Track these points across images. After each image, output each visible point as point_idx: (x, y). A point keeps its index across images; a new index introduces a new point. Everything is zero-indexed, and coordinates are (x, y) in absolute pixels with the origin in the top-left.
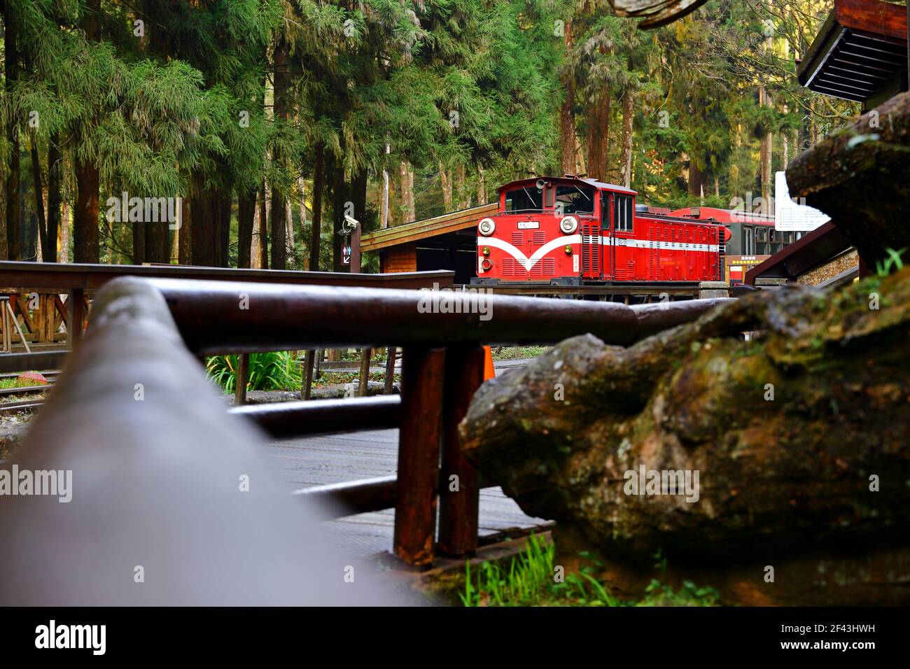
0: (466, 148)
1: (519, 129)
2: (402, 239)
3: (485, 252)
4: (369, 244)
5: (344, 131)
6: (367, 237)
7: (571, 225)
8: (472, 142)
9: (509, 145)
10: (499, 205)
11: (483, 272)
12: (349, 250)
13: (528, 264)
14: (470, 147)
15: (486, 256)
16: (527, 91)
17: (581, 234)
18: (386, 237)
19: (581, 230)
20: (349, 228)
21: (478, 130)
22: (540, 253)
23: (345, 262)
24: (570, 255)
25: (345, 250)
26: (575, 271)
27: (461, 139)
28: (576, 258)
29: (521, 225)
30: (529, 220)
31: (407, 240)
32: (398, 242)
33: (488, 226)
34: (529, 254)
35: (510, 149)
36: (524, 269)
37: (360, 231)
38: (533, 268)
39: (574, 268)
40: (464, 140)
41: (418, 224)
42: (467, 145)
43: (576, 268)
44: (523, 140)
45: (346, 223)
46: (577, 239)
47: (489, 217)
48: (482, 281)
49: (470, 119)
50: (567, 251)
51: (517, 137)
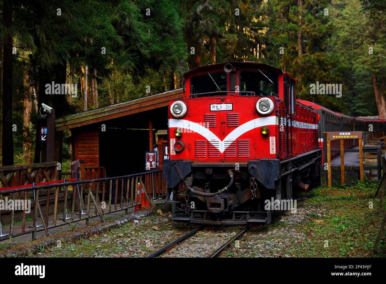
0: (135, 56)
1: (168, 48)
2: (88, 121)
3: (177, 135)
4: (63, 125)
5: (38, 32)
6: (61, 120)
7: (268, 106)
8: (139, 52)
9: (161, 58)
10: (184, 89)
11: (175, 154)
12: (46, 130)
13: (222, 146)
14: (137, 55)
15: (178, 138)
16: (171, 25)
17: (277, 115)
18: (75, 120)
19: (277, 112)
20: (45, 113)
21: (142, 44)
22: (234, 135)
23: (43, 139)
24: (266, 137)
25: (42, 131)
26: (271, 153)
27: (130, 50)
28: (272, 140)
29: (214, 107)
30: (222, 102)
31: (91, 122)
32: (85, 124)
33: (180, 107)
34: (222, 136)
35: (162, 61)
36: (217, 151)
37: (54, 115)
38: (227, 150)
39: (271, 150)
40: (132, 51)
41: (100, 111)
42: (135, 54)
43: (273, 150)
44: (170, 55)
45: (43, 109)
46: (272, 121)
47: (178, 99)
48: (175, 164)
49: (137, 36)
50: (264, 133)
51: (166, 53)
